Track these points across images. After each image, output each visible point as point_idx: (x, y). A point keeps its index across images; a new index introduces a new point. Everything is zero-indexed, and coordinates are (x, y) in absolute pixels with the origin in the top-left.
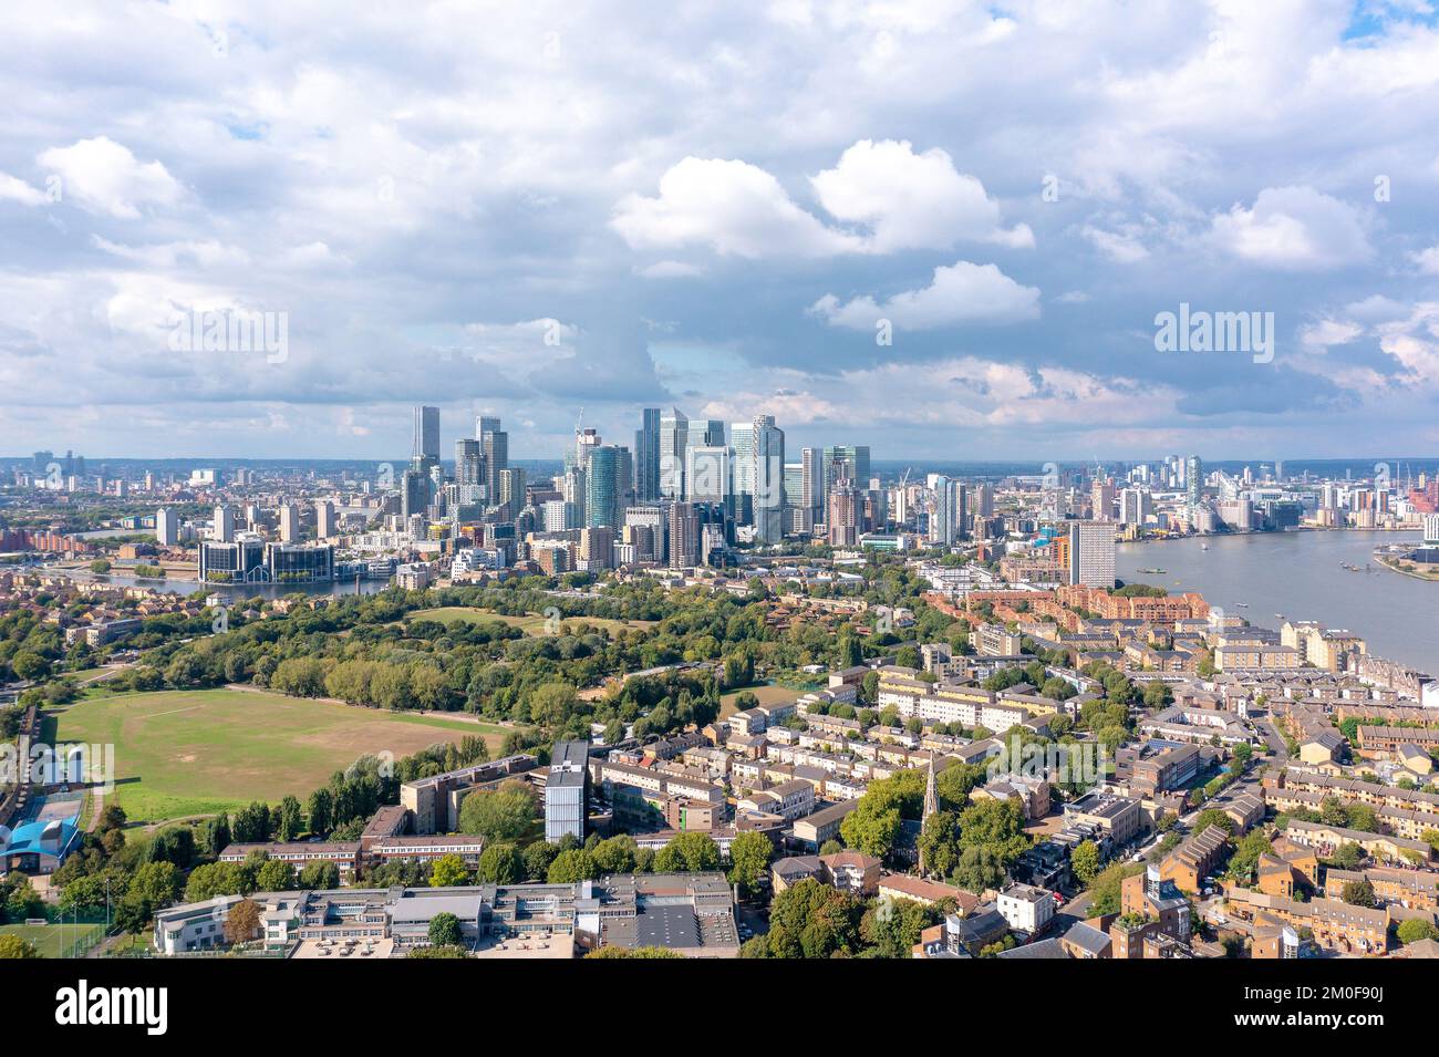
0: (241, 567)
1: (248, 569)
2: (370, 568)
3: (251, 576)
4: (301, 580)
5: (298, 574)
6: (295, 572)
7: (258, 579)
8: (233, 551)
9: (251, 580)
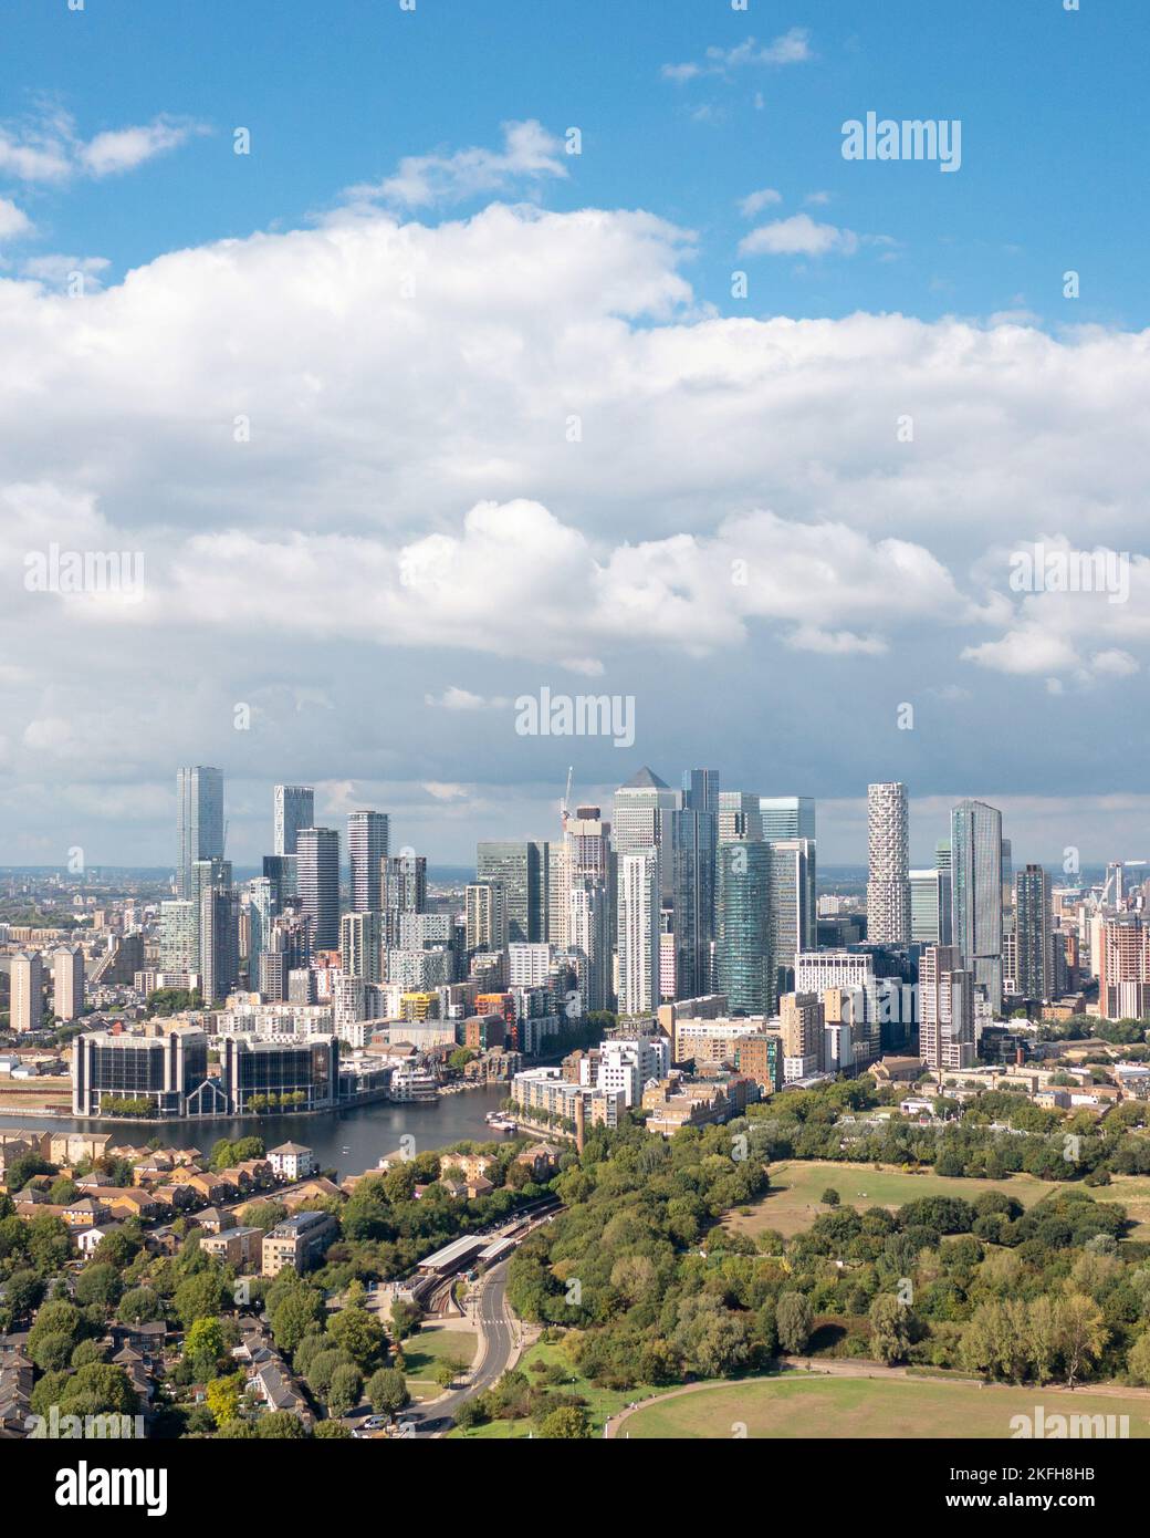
0: (173, 1086)
1: (187, 1090)
2: (397, 1080)
3: (194, 1102)
4: (289, 1108)
5: (284, 1097)
6: (277, 1092)
7: (207, 1109)
8: (157, 1052)
9: (194, 1110)
